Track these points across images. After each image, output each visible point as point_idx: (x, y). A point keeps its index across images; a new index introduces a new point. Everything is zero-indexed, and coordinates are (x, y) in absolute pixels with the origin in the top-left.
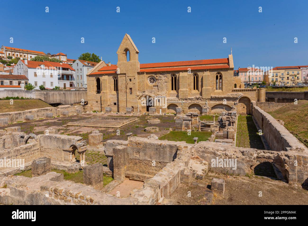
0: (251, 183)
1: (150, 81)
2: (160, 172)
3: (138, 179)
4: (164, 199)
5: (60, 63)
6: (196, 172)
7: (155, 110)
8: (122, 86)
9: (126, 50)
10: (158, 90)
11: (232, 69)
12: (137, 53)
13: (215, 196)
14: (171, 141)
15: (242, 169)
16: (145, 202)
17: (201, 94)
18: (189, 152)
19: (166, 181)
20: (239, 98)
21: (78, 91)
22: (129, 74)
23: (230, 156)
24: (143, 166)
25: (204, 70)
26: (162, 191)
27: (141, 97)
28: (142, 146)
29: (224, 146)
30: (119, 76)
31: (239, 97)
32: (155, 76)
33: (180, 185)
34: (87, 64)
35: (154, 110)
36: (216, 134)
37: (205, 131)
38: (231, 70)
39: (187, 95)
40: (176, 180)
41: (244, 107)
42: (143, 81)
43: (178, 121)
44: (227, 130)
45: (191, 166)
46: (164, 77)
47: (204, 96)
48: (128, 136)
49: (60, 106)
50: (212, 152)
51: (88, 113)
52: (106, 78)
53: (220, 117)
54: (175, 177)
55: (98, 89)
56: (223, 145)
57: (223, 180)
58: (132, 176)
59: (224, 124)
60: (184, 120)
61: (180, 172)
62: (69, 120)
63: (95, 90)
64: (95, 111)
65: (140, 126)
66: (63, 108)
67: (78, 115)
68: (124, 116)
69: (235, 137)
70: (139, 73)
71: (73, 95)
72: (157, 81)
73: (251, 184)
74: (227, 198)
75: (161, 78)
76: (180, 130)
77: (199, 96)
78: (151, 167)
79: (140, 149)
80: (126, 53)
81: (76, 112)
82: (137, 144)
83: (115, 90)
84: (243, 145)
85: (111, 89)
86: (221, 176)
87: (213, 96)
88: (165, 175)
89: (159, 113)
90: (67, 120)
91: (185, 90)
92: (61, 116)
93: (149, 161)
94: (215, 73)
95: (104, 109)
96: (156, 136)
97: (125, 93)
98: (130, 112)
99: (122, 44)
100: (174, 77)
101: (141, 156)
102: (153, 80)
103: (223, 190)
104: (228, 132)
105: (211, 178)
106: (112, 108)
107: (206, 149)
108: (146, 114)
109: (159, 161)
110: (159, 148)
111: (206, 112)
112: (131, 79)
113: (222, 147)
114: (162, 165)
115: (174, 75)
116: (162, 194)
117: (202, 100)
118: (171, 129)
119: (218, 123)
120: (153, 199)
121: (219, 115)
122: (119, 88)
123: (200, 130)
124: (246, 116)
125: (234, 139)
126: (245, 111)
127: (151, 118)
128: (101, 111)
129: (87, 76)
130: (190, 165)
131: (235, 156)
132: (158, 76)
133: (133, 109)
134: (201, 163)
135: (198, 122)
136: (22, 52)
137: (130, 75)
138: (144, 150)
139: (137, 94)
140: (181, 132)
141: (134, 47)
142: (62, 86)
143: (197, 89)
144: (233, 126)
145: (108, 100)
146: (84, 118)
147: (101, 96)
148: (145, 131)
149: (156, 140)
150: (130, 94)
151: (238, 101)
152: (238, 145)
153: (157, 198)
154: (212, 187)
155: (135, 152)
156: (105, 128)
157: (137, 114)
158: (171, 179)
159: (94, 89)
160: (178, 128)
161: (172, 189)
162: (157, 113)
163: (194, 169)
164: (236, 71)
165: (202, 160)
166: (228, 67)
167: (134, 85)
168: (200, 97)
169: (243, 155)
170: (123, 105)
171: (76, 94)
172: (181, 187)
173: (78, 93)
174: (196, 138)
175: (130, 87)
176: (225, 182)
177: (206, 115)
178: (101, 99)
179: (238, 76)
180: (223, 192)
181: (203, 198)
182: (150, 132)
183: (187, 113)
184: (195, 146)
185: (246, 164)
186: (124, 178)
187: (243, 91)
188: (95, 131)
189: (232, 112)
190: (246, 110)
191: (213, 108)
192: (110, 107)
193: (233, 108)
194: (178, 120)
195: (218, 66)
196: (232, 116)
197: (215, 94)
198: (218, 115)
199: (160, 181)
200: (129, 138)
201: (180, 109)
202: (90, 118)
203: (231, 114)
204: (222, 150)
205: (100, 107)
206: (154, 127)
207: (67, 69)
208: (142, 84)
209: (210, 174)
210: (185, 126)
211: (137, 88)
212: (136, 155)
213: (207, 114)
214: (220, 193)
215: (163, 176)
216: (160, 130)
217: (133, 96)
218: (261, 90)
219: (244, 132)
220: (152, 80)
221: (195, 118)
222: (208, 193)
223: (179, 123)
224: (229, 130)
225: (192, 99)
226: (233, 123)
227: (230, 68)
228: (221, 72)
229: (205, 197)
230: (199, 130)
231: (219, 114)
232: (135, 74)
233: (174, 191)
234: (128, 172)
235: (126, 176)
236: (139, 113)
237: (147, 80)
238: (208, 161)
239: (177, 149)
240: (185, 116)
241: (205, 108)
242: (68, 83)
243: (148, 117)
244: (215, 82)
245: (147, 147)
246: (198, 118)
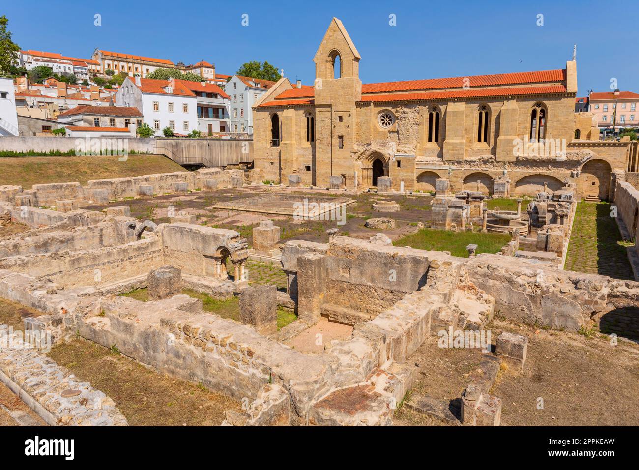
0: (589, 348)
1: (382, 120)
2: (389, 311)
3: (347, 322)
4: (393, 363)
5: (202, 83)
6: (466, 315)
7: (391, 182)
8: (324, 132)
9: (334, 54)
10: (397, 140)
11: (573, 95)
12: (357, 59)
13: (503, 369)
14: (419, 248)
15: (572, 318)
16: (354, 365)
17: (494, 151)
18: (455, 274)
19: (400, 329)
20: (584, 162)
21: (236, 139)
22: (339, 106)
23: (545, 289)
24: (356, 296)
25: (503, 97)
26: (389, 348)
27: (361, 154)
28: (355, 255)
29: (534, 267)
30: (317, 110)
31: (584, 160)
32: (394, 110)
33: (431, 339)
34: (254, 85)
35: (388, 184)
36: (520, 240)
37: (496, 231)
38: (570, 97)
39: (461, 152)
40: (422, 329)
41: (594, 184)
42: (367, 120)
43: (438, 209)
44: (547, 232)
45: (456, 303)
46: (414, 112)
47: (501, 156)
48: (330, 234)
49: (201, 170)
50: (506, 278)
51: (254, 184)
52: (291, 115)
53: (534, 204)
54: (420, 323)
55: (274, 137)
56: (532, 264)
57: (524, 338)
58: (334, 315)
59: (540, 219)
60: (450, 207)
61: (431, 313)
62: (218, 197)
63: (268, 138)
64: (267, 183)
65: (356, 215)
66: (207, 174)
67: (234, 188)
68: (326, 194)
69: (565, 250)
70: (358, 104)
71: (225, 149)
72: (397, 121)
73: (589, 351)
74: (531, 374)
75: (406, 115)
76: (440, 228)
77: (490, 156)
78: (372, 300)
79: (350, 262)
80: (334, 61)
81: (232, 183)
82: (345, 252)
83: (308, 140)
84: (582, 268)
85: (300, 138)
86: (521, 328)
88: (398, 318)
89: (398, 190)
90: (214, 197)
91: (458, 141)
92: (203, 190)
93: (370, 287)
94: (529, 105)
95: (287, 178)
96: (387, 238)
97: (329, 147)
98: (338, 186)
99: (325, 42)
100: (434, 113)
101: (353, 276)
102: (388, 118)
103: (522, 358)
104: (547, 236)
105: (498, 331)
106: (301, 176)
107: (492, 271)
108: (371, 190)
109: (389, 288)
110: (391, 263)
111: (503, 192)
112: (342, 116)
113: (528, 268)
114: (396, 295)
115: (434, 109)
116: (388, 353)
117: (495, 164)
118: (421, 225)
119: (527, 217)
120: (370, 362)
121: (533, 199)
122: (317, 135)
123: (485, 230)
124: (597, 204)
125: (560, 253)
126: (595, 192)
127: (380, 200)
128: (280, 183)
129: (253, 109)
130: (453, 301)
131: (556, 289)
132: (399, 111)
133: (344, 180)
134: (479, 299)
135: (482, 212)
136: (132, 61)
137: (341, 108)
138: (360, 265)
139: (353, 149)
140: (443, 232)
141: (349, 47)
142: (205, 131)
143: (485, 140)
144: (562, 223)
145: (294, 159)
146: (247, 196)
147: (280, 152)
148: (366, 225)
149: (388, 245)
150: (340, 148)
151: (579, 169)
152: (569, 267)
153: (379, 361)
154: (498, 350)
155: (341, 266)
156: (287, 216)
157: (353, 191)
158: (409, 325)
159: (266, 137)
160: (436, 224)
161: (411, 346)
162: (393, 190)
163: (462, 309)
164: (582, 99)
165: (481, 293)
166: (563, 90)
167: (347, 129)
168: (491, 158)
169: (576, 288)
170: (324, 171)
171: (231, 146)
172: (431, 345)
173: (236, 145)
174: (474, 247)
175: (340, 134)
176: (529, 342)
177: (502, 197)
178: (280, 157)
179: (587, 111)
180: (521, 362)
181: (475, 369)
182: (376, 229)
183: (459, 191)
184: (467, 262)
185: (581, 307)
186: (317, 316)
187: (594, 145)
188: (265, 222)
189: (563, 192)
190: (597, 191)
191: (520, 182)
192: (298, 174)
193: (567, 185)
194: (438, 205)
195: (539, 88)
196: (562, 203)
198: (529, 199)
199: (388, 329)
200: (331, 239)
201: (443, 182)
202: (258, 195)
203: (560, 197)
204: (529, 274)
205: (278, 174)
206: (385, 219)
207: (214, 95)
208: (364, 127)
209: (497, 322)
210: (452, 220)
211: (354, 136)
212: (344, 274)
213: (505, 196)
214: (515, 363)
215: (394, 319)
216: (398, 225)
217: (346, 152)
219: (587, 239)
220: (387, 120)
221: (476, 203)
222: (488, 360)
223: (439, 213)
224: (550, 233)
225: (473, 161)
226: (562, 217)
227: (568, 91)
228: (544, 102)
229: (481, 368)
230: (482, 229)
231: (533, 197)
232: (351, 106)
233: (415, 349)
234: (327, 306)
235: (321, 314)
236: (356, 189)
237: (376, 118)
238: (495, 295)
239: (429, 267)
240: (454, 199)
241: (500, 182)
242: (216, 124)
243: (375, 197)
244: (529, 125)
245: (367, 259)
246: (482, 204)
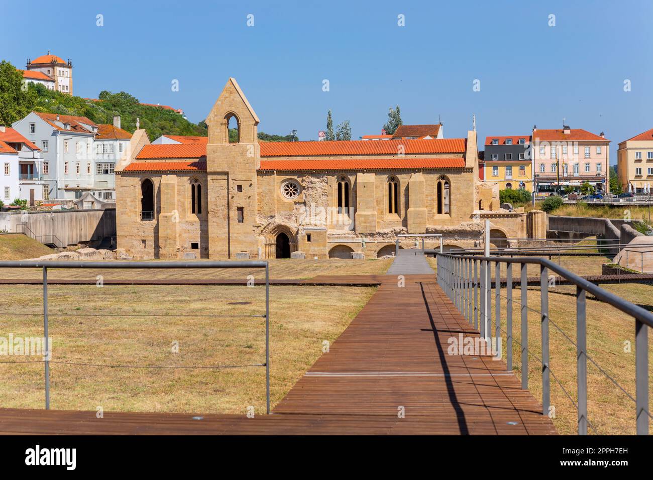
1: (286, 190)
8: (218, 203)
9: (232, 115)
11: (470, 170)
12: (257, 123)
17: (405, 223)
22: (238, 175)
25: (410, 170)
27: (264, 228)
30: (210, 177)
32: (299, 180)
38: (469, 172)
39: (373, 224)
42: (270, 191)
46: (321, 182)
47: (412, 228)
55: (143, 208)
63: (137, 210)
70: (260, 173)
72: (303, 191)
75: (313, 185)
77: (402, 228)
80: (228, 123)
83: (193, 213)
85: (184, 210)
87: (431, 227)
91: (370, 213)
94: (435, 177)
97: (225, 220)
100: (343, 184)
102: (293, 188)
112: (241, 186)
115: (343, 179)
132: (306, 181)
137: (240, 177)
139: (256, 222)
141: (249, 111)
143: (396, 212)
145: (178, 235)
147: (156, 227)
150: (240, 221)
159: (135, 208)
166: (462, 164)
167: (248, 200)
168: (403, 230)
170: (219, 249)
175: (239, 206)
178: (157, 233)
187: (492, 216)
192: (183, 253)
195: (442, 161)
197: (435, 222)
201: (360, 255)
208: (267, 198)
211: (256, 207)
217: (247, 226)
218: (536, 215)
220: (291, 190)
225: (385, 233)
227: (467, 166)
232: (252, 174)
237: (280, 188)
244: (435, 197)
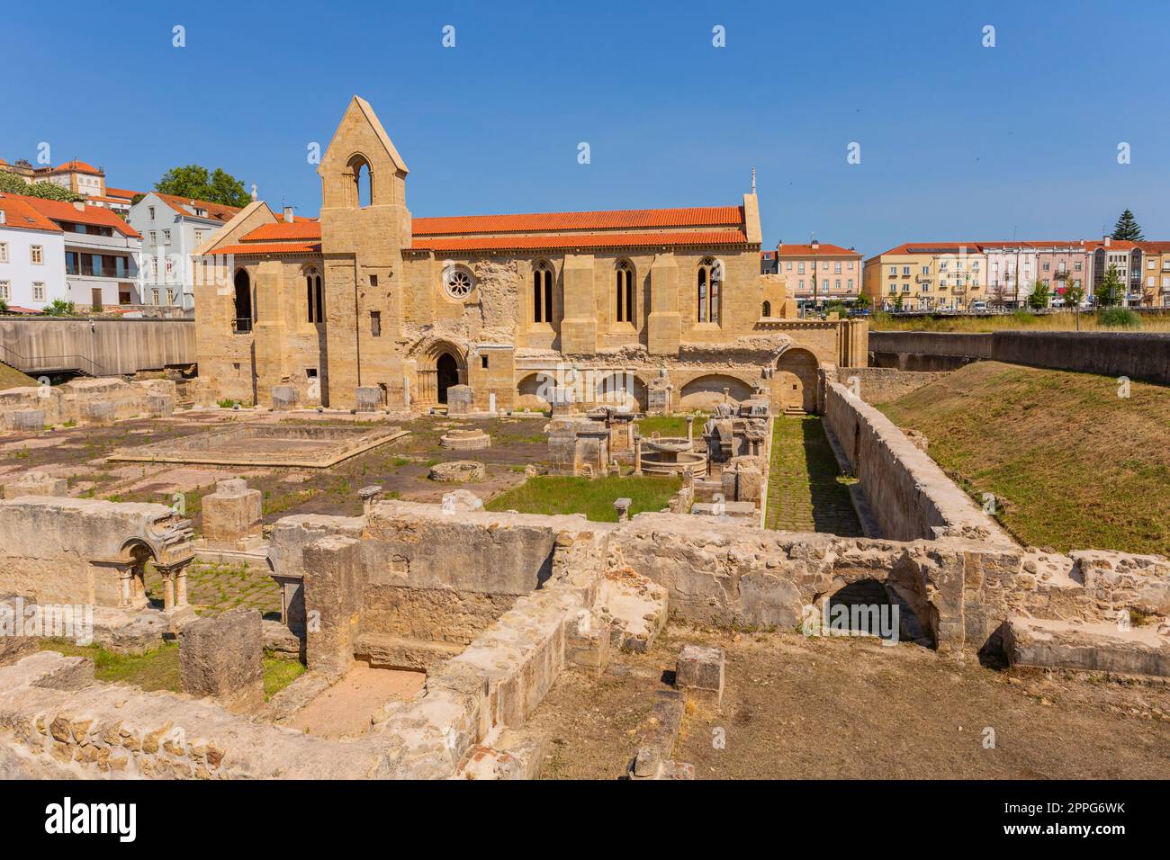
0: (814, 655)
1: (452, 284)
3: (406, 664)
4: (503, 730)
5: (76, 204)
6: (623, 624)
7: (472, 396)
8: (341, 305)
9: (358, 162)
10: (481, 320)
11: (757, 246)
12: (401, 174)
17: (644, 338)
18: (599, 554)
20: (779, 353)
21: (155, 319)
22: (370, 258)
23: (744, 564)
24: (423, 612)
25: (654, 248)
27: (415, 346)
28: (418, 534)
29: (724, 529)
30: (327, 263)
31: (779, 350)
32: (472, 267)
33: (566, 675)
34: (194, 212)
35: (467, 398)
36: (696, 485)
37: (658, 473)
38: (752, 251)
39: (590, 339)
41: (795, 387)
42: (423, 284)
43: (558, 439)
44: (736, 469)
45: (604, 605)
46: (507, 271)
47: (655, 345)
48: (365, 498)
49: (75, 384)
50: (682, 552)
51: (197, 408)
52: (275, 272)
53: (712, 423)
56: (722, 525)
57: (718, 652)
58: (381, 653)
59: (724, 449)
60: (579, 435)
62: (118, 438)
63: (226, 317)
64: (228, 404)
65: (411, 459)
66: (89, 389)
67: (155, 417)
68: (350, 422)
69: (763, 495)
70: (406, 255)
71: (132, 339)
72: (478, 286)
73: (814, 660)
74: (733, 712)
75: (494, 275)
76: (565, 474)
77: (638, 345)
78: (454, 616)
79: (410, 548)
80: (357, 175)
81: (149, 406)
82: (399, 529)
83: (311, 320)
84: (791, 523)
85: (294, 316)
87: (688, 344)
89: (486, 408)
90: (110, 438)
91: (585, 321)
92: (81, 424)
93: (449, 591)
94: (694, 261)
95: (268, 394)
96: (474, 497)
97: (353, 332)
98: (373, 405)
99: (338, 138)
100: (543, 273)
101: (416, 575)
102: (463, 280)
104: (737, 475)
105: (676, 645)
106: (299, 389)
107: (659, 541)
108: (436, 411)
109: (483, 590)
110: (486, 543)
111: (662, 406)
112: (376, 276)
113: (716, 531)
114: (497, 601)
115: (542, 265)
117: (647, 358)
118: (531, 471)
119: (704, 446)
121: (708, 416)
122: (329, 311)
123: (639, 471)
124: (803, 420)
125: (758, 501)
126: (798, 401)
127: (454, 428)
128: (256, 403)
129: (195, 259)
130: (600, 602)
131: (761, 563)
132: (482, 268)
133: (384, 394)
134: (641, 593)
135: (632, 441)
137: (373, 261)
138: (427, 552)
139: (400, 336)
140: (571, 479)
142: (84, 301)
143: (629, 319)
144: (756, 453)
145: (283, 357)
146: (184, 432)
147: (254, 343)
148: (431, 476)
150: (374, 335)
151: (774, 364)
152: (773, 523)
154: (680, 678)
155: (391, 558)
157: (402, 413)
160: (556, 466)
162: (477, 409)
163: (616, 614)
164: (768, 255)
165: (645, 581)
166: (741, 238)
167: (387, 300)
168: (640, 349)
169: (789, 558)
170: (344, 379)
171: (146, 333)
172: (568, 686)
173: (157, 331)
174: (625, 502)
175: (374, 309)
176: (726, 658)
177: (661, 414)
178: (253, 352)
179: (777, 273)
182: (448, 483)
183: (591, 407)
184: (618, 530)
185: (799, 589)
187: (791, 326)
188: (227, 483)
189: (755, 403)
190: (801, 398)
191: (688, 388)
192: (292, 384)
193: (758, 391)
194: (559, 433)
195: (707, 236)
196: (754, 420)
197: (694, 336)
198: (703, 416)
200: (367, 506)
202: (208, 428)
203: (749, 410)
204: (718, 542)
205: (250, 385)
206: (468, 463)
207: (107, 231)
208: (419, 297)
209: (673, 631)
210: (584, 458)
211: (401, 312)
212: (396, 573)
213: (666, 412)
216: (489, 472)
217: (386, 342)
218: (854, 325)
219: (793, 477)
220: (460, 284)
221: (622, 427)
222: (664, 699)
223: (562, 447)
224: (741, 470)
225: (611, 355)
226: (755, 443)
227: (749, 241)
228: (715, 257)
229: (654, 716)
230: (634, 471)
231: (709, 413)
232: (393, 257)
236: (408, 410)
237: (441, 280)
238: (668, 583)
239: (555, 544)
240: (585, 421)
241: (657, 388)
242: (111, 288)
243: (445, 424)
244: (695, 294)
245: (441, 539)
246: (631, 427)
